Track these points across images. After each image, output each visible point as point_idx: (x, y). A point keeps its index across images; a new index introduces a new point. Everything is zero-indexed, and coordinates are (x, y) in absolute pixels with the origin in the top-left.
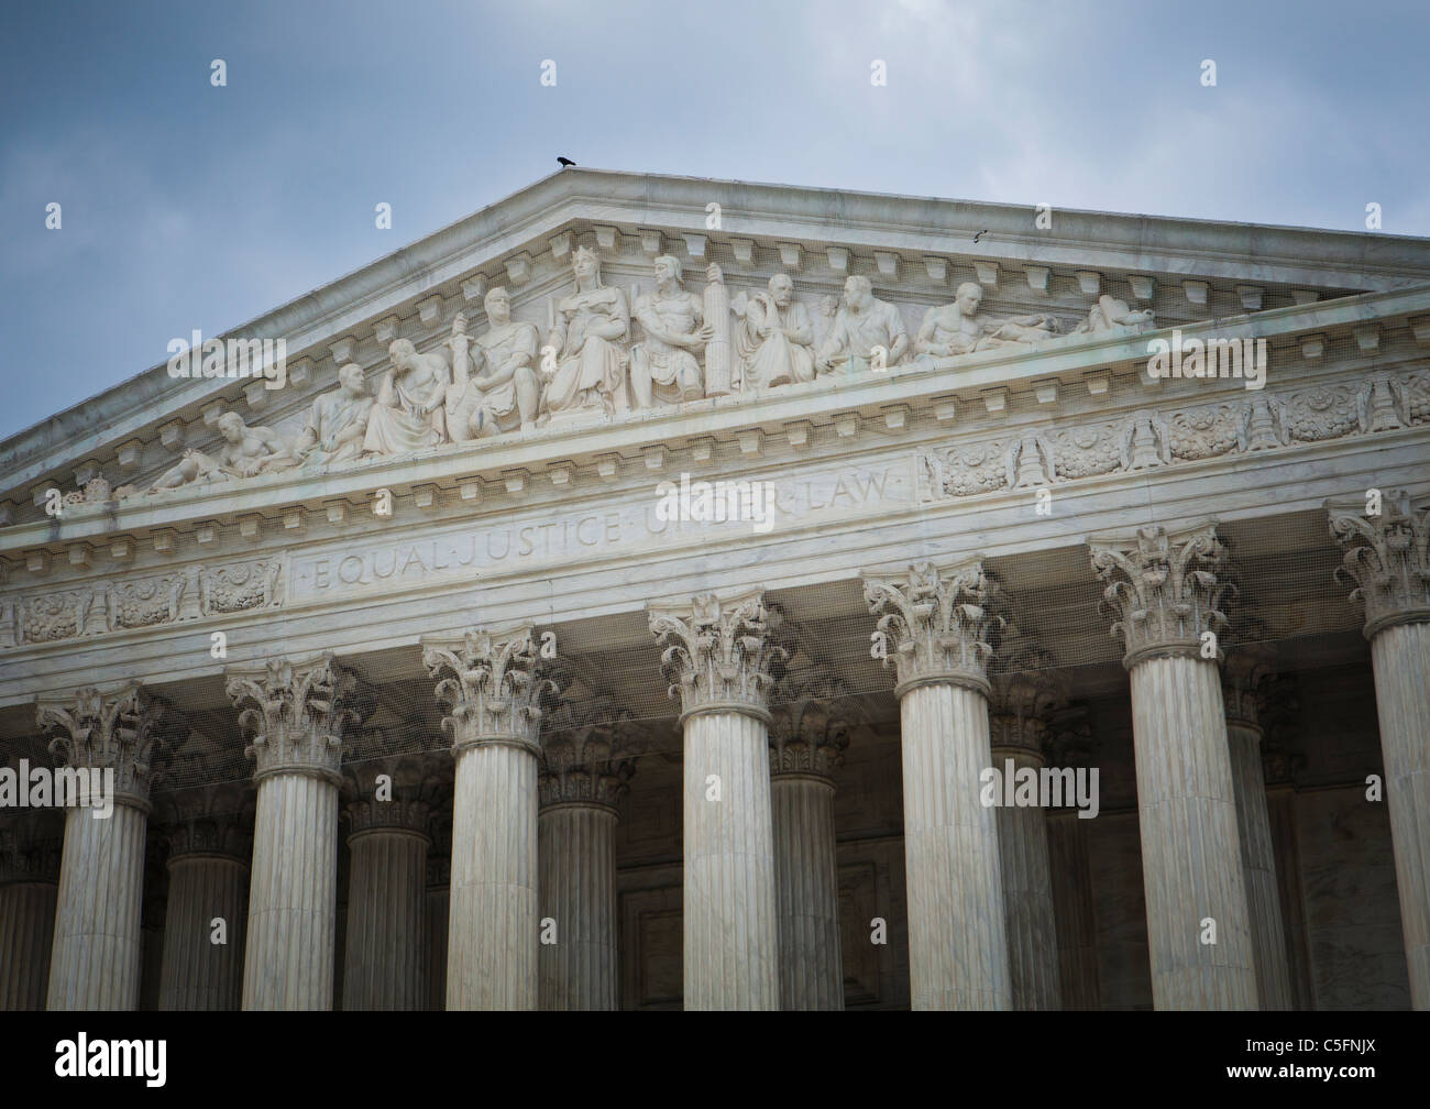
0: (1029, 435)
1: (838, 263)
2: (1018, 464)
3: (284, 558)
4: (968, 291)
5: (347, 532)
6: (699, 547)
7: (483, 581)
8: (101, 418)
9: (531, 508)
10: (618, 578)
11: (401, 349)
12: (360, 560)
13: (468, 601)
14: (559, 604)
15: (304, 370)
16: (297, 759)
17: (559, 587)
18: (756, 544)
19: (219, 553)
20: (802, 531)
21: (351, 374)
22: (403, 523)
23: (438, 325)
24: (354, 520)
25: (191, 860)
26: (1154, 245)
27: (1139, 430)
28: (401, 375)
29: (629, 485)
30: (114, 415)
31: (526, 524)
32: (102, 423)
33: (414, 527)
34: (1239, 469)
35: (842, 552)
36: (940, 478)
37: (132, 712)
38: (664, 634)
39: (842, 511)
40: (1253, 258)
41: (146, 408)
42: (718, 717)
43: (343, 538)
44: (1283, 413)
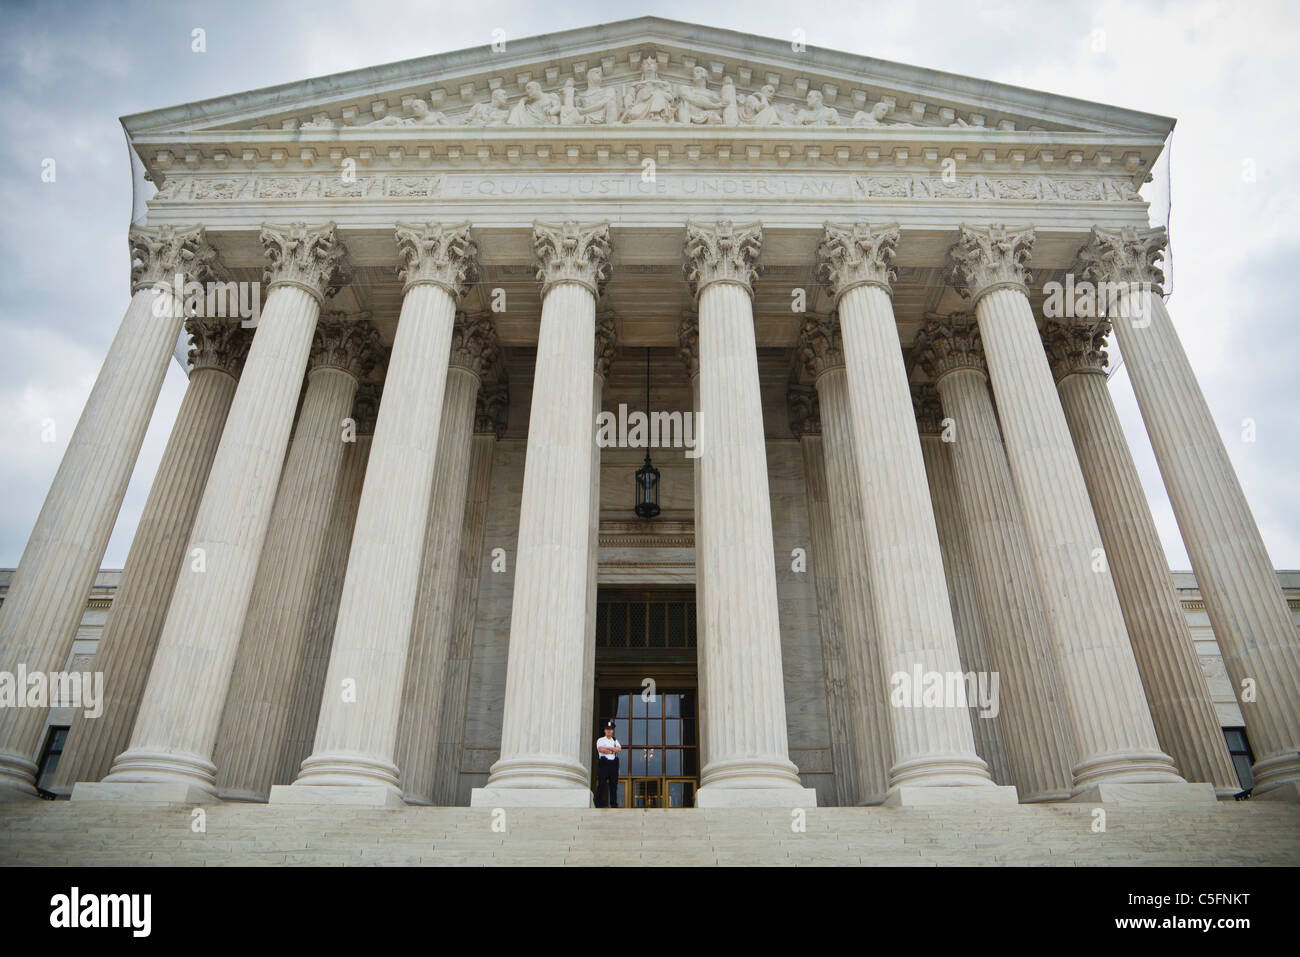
0: (917, 178)
1: (802, 86)
2: (912, 190)
3: (444, 177)
4: (882, 107)
5: (487, 168)
6: (719, 200)
7: (576, 200)
8: (339, 87)
9: (609, 170)
10: (666, 209)
11: (534, 87)
12: (493, 183)
13: (566, 210)
14: (625, 218)
15: (470, 89)
16: (437, 277)
17: (625, 209)
18: (755, 204)
19: (400, 169)
20: (784, 201)
21: (501, 95)
22: (524, 168)
23: (555, 85)
24: (493, 163)
25: (327, 370)
26: (991, 97)
27: (979, 183)
28: (530, 101)
29: (672, 167)
30: (347, 87)
31: (603, 179)
32: (339, 90)
33: (531, 171)
34: (1039, 207)
35: (809, 214)
36: (867, 188)
37: (327, 240)
38: (698, 238)
39: (806, 194)
40: (1045, 110)
41: (370, 87)
42: (730, 286)
43: (483, 171)
44: (1060, 188)
